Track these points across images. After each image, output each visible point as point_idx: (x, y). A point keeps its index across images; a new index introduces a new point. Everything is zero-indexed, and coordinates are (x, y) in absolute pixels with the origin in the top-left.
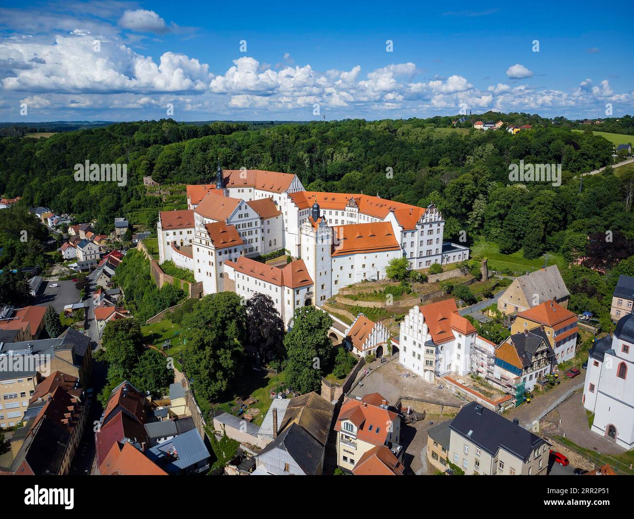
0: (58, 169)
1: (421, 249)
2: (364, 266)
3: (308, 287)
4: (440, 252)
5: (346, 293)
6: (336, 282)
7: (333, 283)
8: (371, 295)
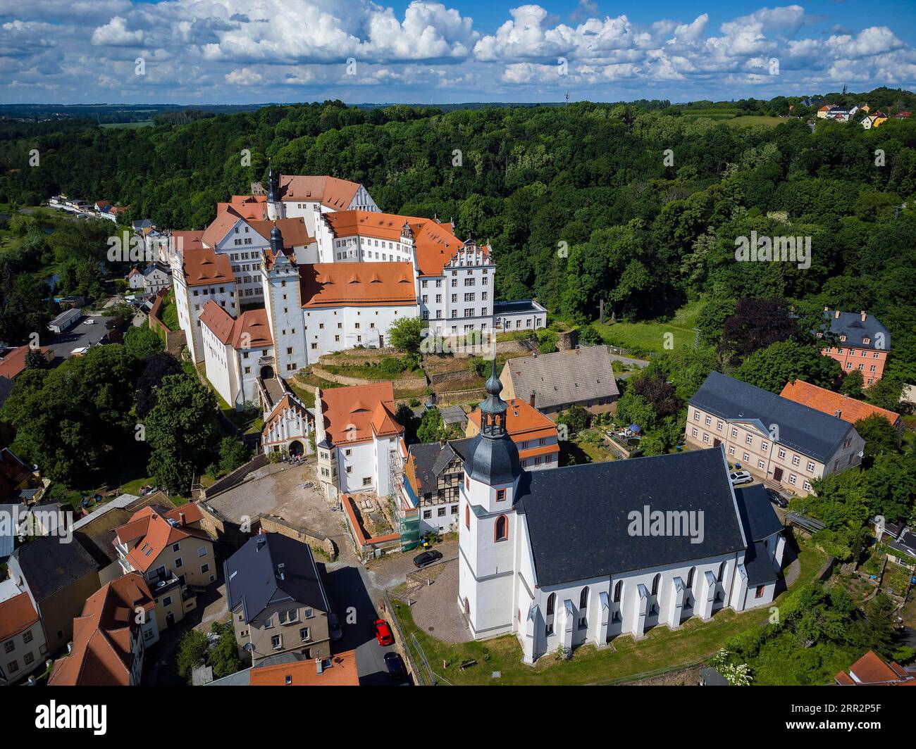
0: (178, 168)
1: (454, 306)
2: (357, 325)
3: (265, 349)
4: (490, 312)
5: (327, 362)
6: (314, 346)
7: (309, 346)
8: (358, 369)
